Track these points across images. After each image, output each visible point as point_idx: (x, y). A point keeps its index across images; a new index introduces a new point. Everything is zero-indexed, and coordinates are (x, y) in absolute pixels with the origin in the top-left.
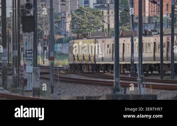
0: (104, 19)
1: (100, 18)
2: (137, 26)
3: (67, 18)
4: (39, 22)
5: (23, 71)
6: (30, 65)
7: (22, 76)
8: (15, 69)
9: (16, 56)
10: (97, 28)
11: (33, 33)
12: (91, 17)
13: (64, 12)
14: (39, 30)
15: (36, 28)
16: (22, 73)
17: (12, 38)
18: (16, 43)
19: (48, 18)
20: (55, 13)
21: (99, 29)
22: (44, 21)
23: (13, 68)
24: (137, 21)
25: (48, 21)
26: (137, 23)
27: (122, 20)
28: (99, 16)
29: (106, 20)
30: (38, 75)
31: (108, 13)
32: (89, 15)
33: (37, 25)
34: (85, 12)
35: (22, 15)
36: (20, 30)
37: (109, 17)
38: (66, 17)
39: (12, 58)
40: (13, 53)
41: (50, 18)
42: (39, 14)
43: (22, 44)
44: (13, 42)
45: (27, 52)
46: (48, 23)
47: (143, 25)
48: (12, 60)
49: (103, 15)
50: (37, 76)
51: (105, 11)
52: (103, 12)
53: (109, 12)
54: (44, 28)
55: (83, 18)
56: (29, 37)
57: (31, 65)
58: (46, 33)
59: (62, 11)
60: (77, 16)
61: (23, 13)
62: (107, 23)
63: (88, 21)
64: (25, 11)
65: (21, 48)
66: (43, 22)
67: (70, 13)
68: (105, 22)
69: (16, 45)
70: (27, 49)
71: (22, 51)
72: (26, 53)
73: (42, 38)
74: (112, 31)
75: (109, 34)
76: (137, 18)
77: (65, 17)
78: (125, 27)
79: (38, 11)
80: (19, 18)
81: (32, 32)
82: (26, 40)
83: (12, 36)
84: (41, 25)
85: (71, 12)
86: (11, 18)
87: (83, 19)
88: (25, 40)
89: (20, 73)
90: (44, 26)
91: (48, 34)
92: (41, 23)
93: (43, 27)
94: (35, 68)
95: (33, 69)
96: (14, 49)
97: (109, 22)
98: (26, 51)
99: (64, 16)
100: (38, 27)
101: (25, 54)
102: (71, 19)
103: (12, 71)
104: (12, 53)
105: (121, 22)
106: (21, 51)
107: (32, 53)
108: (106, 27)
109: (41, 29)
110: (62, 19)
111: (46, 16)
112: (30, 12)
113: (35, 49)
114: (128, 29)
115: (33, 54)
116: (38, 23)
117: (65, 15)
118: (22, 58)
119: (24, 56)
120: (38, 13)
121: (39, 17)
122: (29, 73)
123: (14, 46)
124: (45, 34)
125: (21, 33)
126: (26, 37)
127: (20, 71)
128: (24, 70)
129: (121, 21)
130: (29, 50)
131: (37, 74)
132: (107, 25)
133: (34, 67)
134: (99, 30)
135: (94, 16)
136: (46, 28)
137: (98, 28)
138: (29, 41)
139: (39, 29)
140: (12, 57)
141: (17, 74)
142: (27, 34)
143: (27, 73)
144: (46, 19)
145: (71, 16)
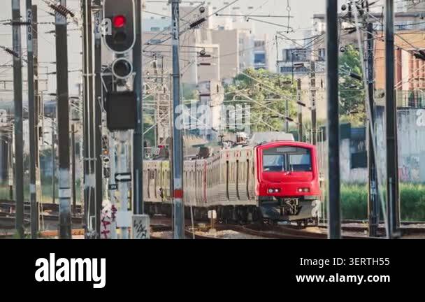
0: (302, 97)
1: (293, 97)
2: (381, 115)
3: (212, 97)
4: (146, 105)
5: (108, 223)
6: (126, 209)
7: (106, 236)
8: (90, 219)
9: (92, 188)
10: (286, 120)
11: (132, 131)
12: (271, 94)
13: (206, 82)
14: (147, 125)
15: (139, 121)
16: (105, 228)
17: (81, 144)
18: (92, 156)
19: (167, 96)
20: (183, 84)
21: (291, 120)
22: (158, 105)
23: (85, 215)
24: (382, 102)
25: (166, 103)
26: (383, 107)
27: (344, 99)
28: (291, 92)
29: (306, 99)
30: (144, 233)
31: (313, 83)
32: (267, 88)
33: (143, 112)
34: (256, 82)
35: (107, 90)
36: (101, 124)
37: (314, 92)
38: (212, 92)
39: (82, 194)
40: (84, 182)
41: (172, 97)
42: (147, 88)
43: (107, 160)
44: (86, 155)
45: (119, 177)
46: (169, 108)
47: (397, 111)
48: (83, 198)
49: (299, 88)
50: (143, 235)
51: (306, 80)
52: (299, 82)
53: (314, 80)
54: (160, 121)
55: (250, 97)
56: (123, 142)
57: (129, 209)
58: (164, 133)
59: (201, 80)
60: (237, 91)
61: (109, 86)
62: (310, 108)
63: (264, 102)
64: (113, 81)
65: (105, 168)
66: (156, 107)
67: (220, 85)
68: (304, 105)
69: (92, 162)
70: (120, 172)
71: (107, 176)
72: (117, 180)
73: (153, 144)
74: (323, 125)
75: (314, 133)
76: (383, 95)
77: (208, 93)
78: (352, 117)
79: (143, 80)
80: (99, 98)
81: (129, 130)
82: (116, 149)
83: (82, 140)
84: (152, 112)
85: (223, 83)
86: (81, 98)
87: (251, 99)
88: (114, 150)
89: (102, 229)
90: (158, 115)
91: (167, 135)
92: (152, 108)
93: (155, 118)
94: (138, 215)
95: (133, 217)
96: (86, 172)
97: (314, 105)
98: (116, 175)
99: (207, 90)
100: (143, 118)
101: (113, 182)
102: (223, 98)
103: (83, 224)
104: (82, 180)
105: (343, 105)
106: (103, 176)
107: (130, 180)
108: (307, 116)
109: (151, 122)
110: (202, 98)
111: (162, 92)
112: (125, 82)
113: (137, 171)
114: (361, 120)
115: (132, 182)
116: (143, 108)
117: (209, 89)
118: (107, 193)
119: (112, 187)
120: (144, 84)
121: (147, 94)
122: (123, 228)
123: (86, 163)
124: (161, 135)
125: (105, 131)
126: (116, 143)
127: (102, 224)
128: (110, 220)
129: (342, 101)
130: (122, 174)
131: (142, 230)
132: (310, 112)
133: (135, 213)
134: (290, 124)
135: (278, 90)
136: (164, 120)
137: (287, 118)
138: (123, 153)
139: (146, 122)
140: (83, 189)
141: (96, 230)
142: (118, 134)
143: (117, 228)
144: (163, 99)
145: (222, 90)
